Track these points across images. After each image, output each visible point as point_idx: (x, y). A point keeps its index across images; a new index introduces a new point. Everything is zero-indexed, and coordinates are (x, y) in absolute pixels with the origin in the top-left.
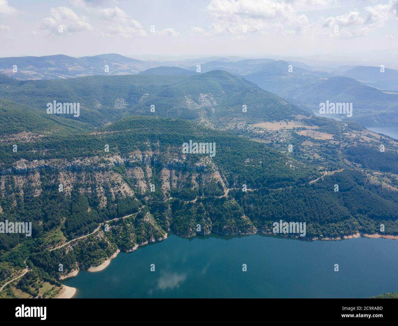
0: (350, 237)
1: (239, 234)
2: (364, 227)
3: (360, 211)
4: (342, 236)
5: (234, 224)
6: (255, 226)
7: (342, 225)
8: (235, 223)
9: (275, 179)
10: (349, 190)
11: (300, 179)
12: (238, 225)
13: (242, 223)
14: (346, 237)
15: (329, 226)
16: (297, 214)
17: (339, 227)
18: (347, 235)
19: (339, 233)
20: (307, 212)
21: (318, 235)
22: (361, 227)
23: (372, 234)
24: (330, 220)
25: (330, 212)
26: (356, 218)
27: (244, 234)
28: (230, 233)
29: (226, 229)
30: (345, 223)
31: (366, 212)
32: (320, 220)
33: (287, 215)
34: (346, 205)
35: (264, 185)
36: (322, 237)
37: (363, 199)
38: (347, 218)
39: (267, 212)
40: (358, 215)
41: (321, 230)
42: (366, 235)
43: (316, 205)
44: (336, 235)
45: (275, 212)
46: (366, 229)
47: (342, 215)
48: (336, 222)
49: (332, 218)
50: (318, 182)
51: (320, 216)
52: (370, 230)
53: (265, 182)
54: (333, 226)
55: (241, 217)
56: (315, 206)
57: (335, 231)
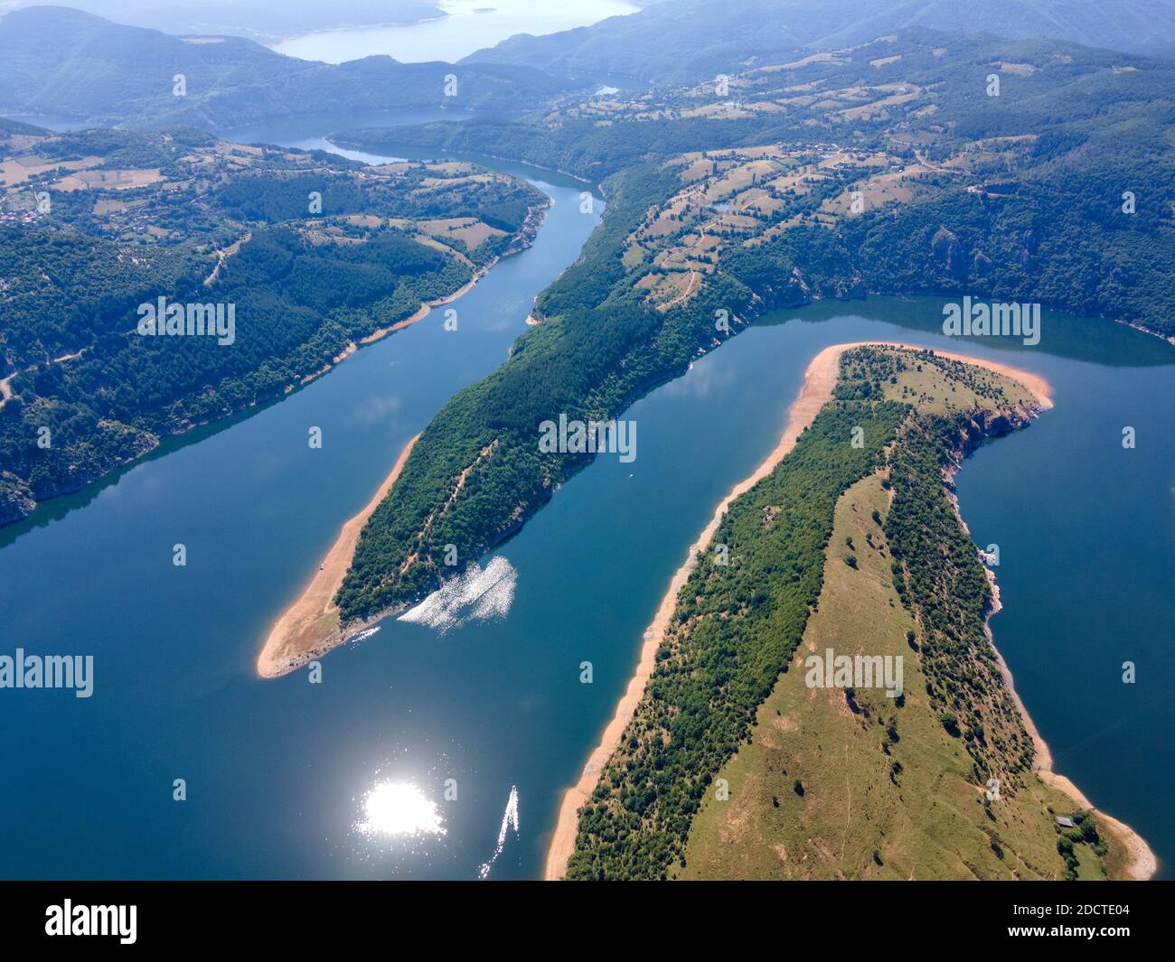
0: (343, 355)
1: (120, 467)
2: (354, 329)
3: (332, 303)
4: (329, 360)
5: (91, 449)
6: (146, 430)
7: (320, 341)
8: (92, 446)
9: (118, 304)
10: (288, 270)
11: (178, 282)
12: (102, 449)
13: (112, 438)
14: (337, 359)
15: (298, 351)
16: (225, 359)
17: (317, 346)
18: (337, 354)
19: (322, 357)
20: (242, 346)
21: (290, 380)
22: (349, 330)
23: (371, 334)
24: (294, 340)
25: (285, 325)
26: (332, 317)
27: (131, 459)
28: (97, 475)
29: (78, 472)
30: (321, 334)
31: (342, 299)
32: (277, 347)
33: (204, 371)
34: (301, 302)
35: (100, 331)
36: (299, 380)
37: (323, 278)
38: (319, 323)
39: (153, 386)
40: (331, 312)
41: (290, 368)
42: (365, 340)
43: (252, 324)
44: (319, 362)
45: (174, 376)
46: (360, 328)
47: (309, 322)
48: (305, 340)
49: (296, 335)
50: (221, 277)
51: (272, 343)
52: (365, 329)
53: (97, 320)
54: (306, 350)
55: (98, 426)
56: (251, 327)
57: (315, 356)
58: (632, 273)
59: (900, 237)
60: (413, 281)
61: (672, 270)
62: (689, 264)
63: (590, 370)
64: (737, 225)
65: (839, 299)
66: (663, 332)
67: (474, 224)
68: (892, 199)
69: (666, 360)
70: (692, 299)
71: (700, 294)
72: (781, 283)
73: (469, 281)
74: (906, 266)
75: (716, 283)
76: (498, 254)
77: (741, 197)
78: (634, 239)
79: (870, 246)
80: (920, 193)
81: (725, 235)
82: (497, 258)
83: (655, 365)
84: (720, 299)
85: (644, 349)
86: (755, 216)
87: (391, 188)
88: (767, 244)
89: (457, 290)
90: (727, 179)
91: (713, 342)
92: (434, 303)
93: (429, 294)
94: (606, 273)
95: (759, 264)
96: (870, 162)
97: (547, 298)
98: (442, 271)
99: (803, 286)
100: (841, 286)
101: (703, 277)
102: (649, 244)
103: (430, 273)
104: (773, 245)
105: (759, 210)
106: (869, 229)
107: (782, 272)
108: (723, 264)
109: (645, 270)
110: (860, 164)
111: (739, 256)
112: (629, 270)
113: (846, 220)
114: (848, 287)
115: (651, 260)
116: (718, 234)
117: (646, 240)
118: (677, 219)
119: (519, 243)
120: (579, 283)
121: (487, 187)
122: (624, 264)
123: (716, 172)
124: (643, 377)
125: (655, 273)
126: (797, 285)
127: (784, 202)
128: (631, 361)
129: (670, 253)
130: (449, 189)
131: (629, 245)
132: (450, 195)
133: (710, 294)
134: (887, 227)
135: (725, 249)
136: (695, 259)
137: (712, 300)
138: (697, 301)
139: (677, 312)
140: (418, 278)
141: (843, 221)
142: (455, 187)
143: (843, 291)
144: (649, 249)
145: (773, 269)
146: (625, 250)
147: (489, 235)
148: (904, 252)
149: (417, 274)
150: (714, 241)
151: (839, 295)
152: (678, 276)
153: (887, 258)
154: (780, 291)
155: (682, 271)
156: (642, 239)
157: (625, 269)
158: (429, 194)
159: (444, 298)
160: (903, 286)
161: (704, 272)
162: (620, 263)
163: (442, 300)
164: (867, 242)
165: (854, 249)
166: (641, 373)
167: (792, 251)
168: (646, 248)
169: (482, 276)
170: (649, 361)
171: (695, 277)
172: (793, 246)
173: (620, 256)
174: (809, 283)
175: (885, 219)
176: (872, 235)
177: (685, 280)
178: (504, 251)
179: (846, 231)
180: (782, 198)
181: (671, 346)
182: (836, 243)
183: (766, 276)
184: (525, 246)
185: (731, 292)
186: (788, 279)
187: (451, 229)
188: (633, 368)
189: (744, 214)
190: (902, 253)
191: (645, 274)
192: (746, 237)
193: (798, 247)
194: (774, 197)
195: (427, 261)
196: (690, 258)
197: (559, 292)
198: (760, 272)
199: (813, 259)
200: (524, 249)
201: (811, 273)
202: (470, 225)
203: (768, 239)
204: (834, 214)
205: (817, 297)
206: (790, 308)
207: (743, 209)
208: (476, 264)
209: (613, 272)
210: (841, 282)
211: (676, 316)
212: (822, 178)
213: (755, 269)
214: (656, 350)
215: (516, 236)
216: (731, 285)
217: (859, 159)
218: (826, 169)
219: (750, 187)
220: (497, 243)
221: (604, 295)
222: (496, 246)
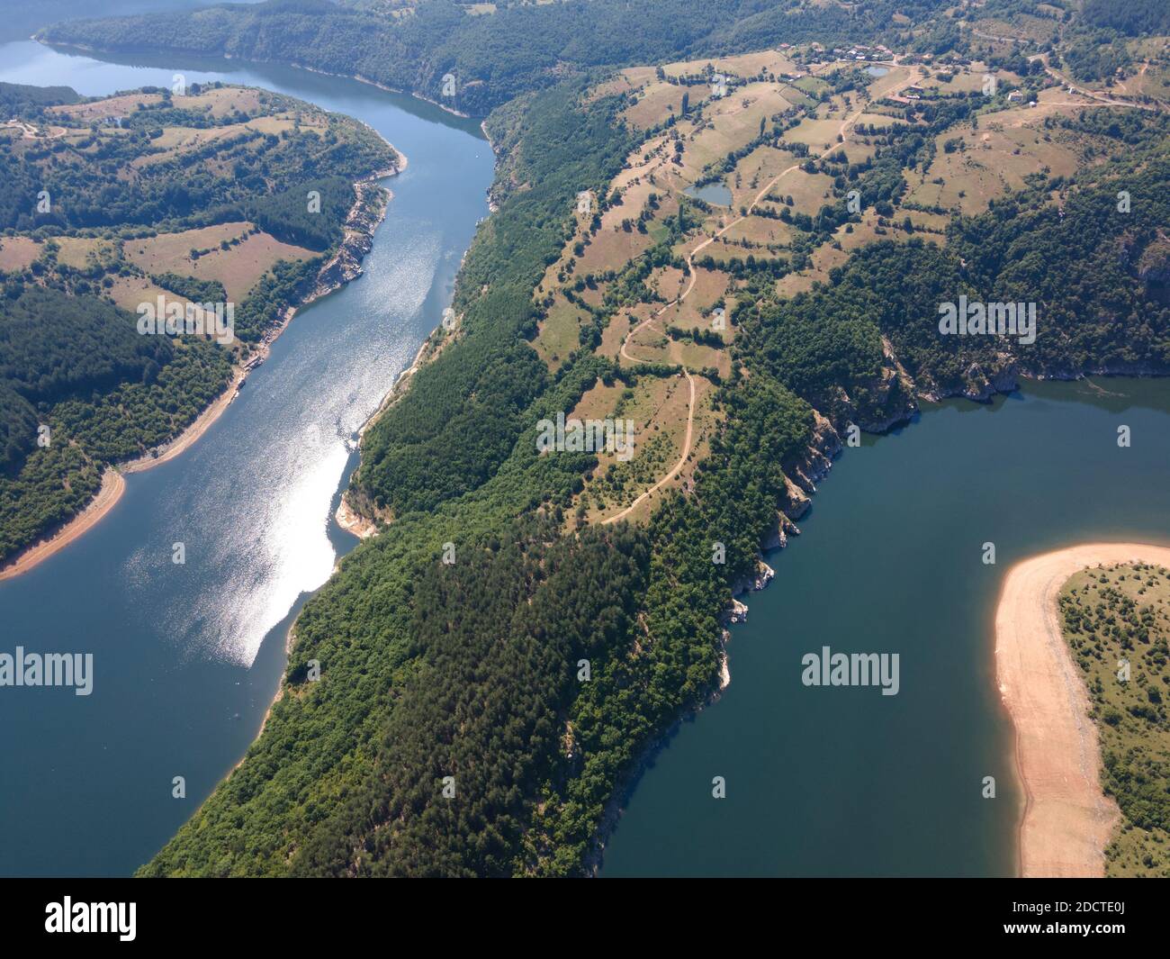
58: (559, 379)
59: (1075, 255)
60: (88, 415)
61: (644, 371)
62: (676, 353)
63: (480, 839)
64: (754, 241)
65: (972, 399)
66: (653, 591)
67: (245, 237)
68: (1037, 169)
69: (671, 682)
70: (703, 466)
71: (717, 448)
72: (865, 382)
73: (223, 389)
74: (1089, 317)
75: (743, 406)
76: (293, 303)
77: (746, 167)
78: (558, 284)
79: (1017, 278)
80: (1089, 154)
81: (736, 269)
82: (292, 311)
83: (646, 710)
84: (756, 448)
85: (616, 673)
86: (785, 217)
87: (90, 158)
88: (825, 291)
89: (193, 419)
90: (712, 127)
91: (758, 575)
92: (136, 466)
93: (122, 445)
94: (506, 384)
95: (818, 342)
96: (962, 83)
97: (381, 456)
98: (160, 378)
99: (907, 382)
100: (975, 373)
101: (715, 390)
102: (587, 295)
103: (128, 387)
104: (839, 290)
105: (790, 202)
106: (1010, 239)
107: (865, 358)
108: (746, 346)
109: (587, 376)
110: (945, 89)
111: (775, 323)
112: (553, 369)
113: (965, 224)
114: (987, 371)
115: (597, 341)
116: (721, 266)
117: (580, 287)
118: (635, 230)
119: (336, 273)
120: (448, 416)
121: (283, 143)
122: (542, 354)
123: (686, 110)
124: (622, 765)
125: (609, 382)
126: (896, 380)
127: (832, 180)
128: (588, 723)
129: (633, 321)
130: (209, 153)
131: (549, 303)
132: (211, 164)
133: (735, 440)
134: (1047, 236)
135: (742, 306)
136: (688, 335)
137: (744, 454)
138: (714, 469)
139: (676, 514)
140: (99, 404)
141: (960, 227)
142: (221, 148)
143: (980, 384)
144: (589, 309)
145: (846, 351)
146: (542, 317)
147: (273, 262)
148: (1086, 287)
149: (96, 396)
150: (718, 282)
151: (972, 391)
152: (658, 386)
153: (1053, 303)
154: (864, 400)
155: (666, 373)
156: (572, 284)
157: (545, 368)
158: (168, 166)
159: (161, 448)
160: (1089, 358)
161: (714, 377)
162: (533, 356)
163: (155, 455)
164: (1010, 269)
165: (986, 284)
166: (613, 757)
167: (873, 302)
168: (583, 305)
169: (256, 366)
170: (629, 705)
171: (695, 390)
172: (873, 289)
173: (532, 333)
174: (912, 368)
175: (1042, 217)
176: (1019, 255)
177: (675, 402)
178: (305, 292)
179: (969, 248)
180: (826, 173)
181: (677, 633)
182: (956, 279)
183: (836, 367)
184: (349, 275)
185: (775, 423)
186: (879, 372)
187: (196, 255)
188: (594, 745)
189: (765, 214)
190: (1079, 288)
191: (588, 385)
192: (777, 270)
193: (883, 290)
194: (810, 169)
195: (122, 361)
196: (677, 334)
197: (405, 440)
198: (821, 360)
199: (915, 316)
200: (345, 283)
201: (911, 344)
202: (235, 242)
203: (825, 280)
204: (938, 211)
205: (929, 397)
206: (884, 433)
207: (757, 200)
208: (243, 338)
209: (519, 382)
210: (974, 365)
211: (675, 528)
212: (887, 122)
213: (812, 354)
214: (644, 661)
215: (329, 258)
216: (772, 405)
217: (941, 77)
218: (887, 102)
219: (757, 144)
220: (290, 280)
221: (504, 444)
222: (288, 286)
